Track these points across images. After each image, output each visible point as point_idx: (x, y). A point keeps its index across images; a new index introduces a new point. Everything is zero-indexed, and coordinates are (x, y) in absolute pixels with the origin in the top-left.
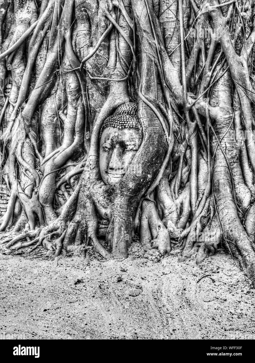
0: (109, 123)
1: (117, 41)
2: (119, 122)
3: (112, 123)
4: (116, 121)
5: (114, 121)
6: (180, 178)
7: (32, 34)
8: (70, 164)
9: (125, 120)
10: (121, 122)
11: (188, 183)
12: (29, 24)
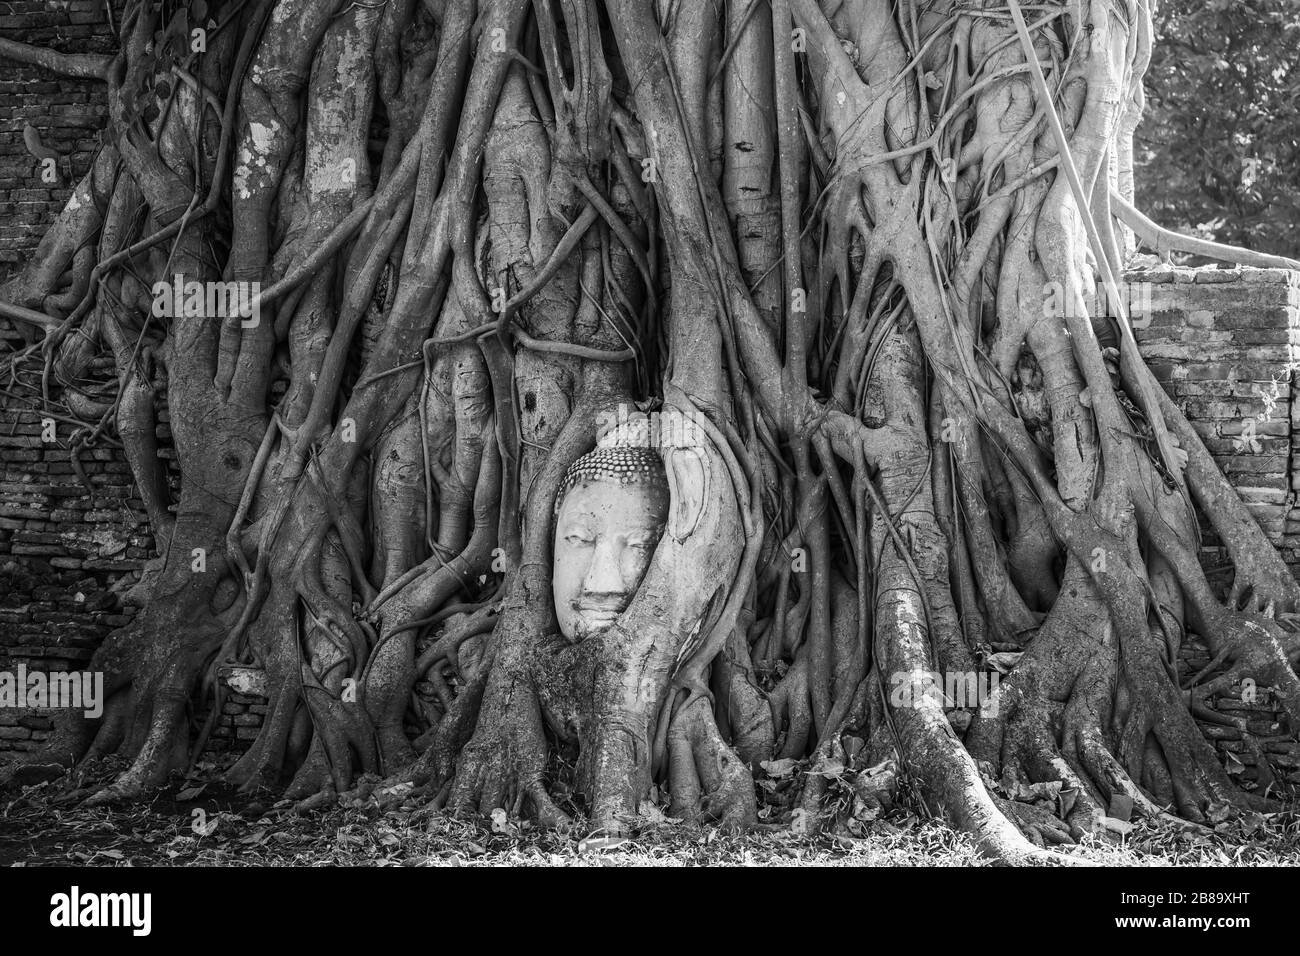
0: (582, 472)
1: (605, 254)
2: (611, 467)
3: (593, 471)
4: (605, 466)
5: (599, 465)
6: (780, 636)
7: (358, 237)
8: (456, 605)
9: (630, 463)
10: (618, 468)
11: (804, 650)
12: (350, 207)
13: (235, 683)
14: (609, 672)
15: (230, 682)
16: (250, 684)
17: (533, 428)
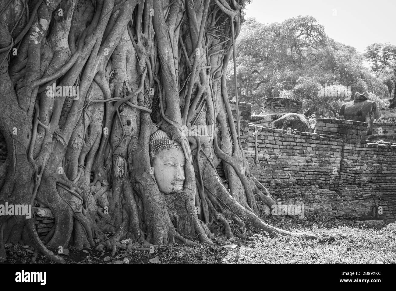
2: (173, 144)
3: (169, 145)
9: (176, 143)
13: (40, 213)
14: (189, 201)
15: (38, 213)
16: (45, 213)
17: (130, 131)
